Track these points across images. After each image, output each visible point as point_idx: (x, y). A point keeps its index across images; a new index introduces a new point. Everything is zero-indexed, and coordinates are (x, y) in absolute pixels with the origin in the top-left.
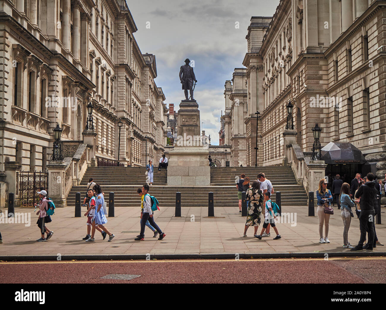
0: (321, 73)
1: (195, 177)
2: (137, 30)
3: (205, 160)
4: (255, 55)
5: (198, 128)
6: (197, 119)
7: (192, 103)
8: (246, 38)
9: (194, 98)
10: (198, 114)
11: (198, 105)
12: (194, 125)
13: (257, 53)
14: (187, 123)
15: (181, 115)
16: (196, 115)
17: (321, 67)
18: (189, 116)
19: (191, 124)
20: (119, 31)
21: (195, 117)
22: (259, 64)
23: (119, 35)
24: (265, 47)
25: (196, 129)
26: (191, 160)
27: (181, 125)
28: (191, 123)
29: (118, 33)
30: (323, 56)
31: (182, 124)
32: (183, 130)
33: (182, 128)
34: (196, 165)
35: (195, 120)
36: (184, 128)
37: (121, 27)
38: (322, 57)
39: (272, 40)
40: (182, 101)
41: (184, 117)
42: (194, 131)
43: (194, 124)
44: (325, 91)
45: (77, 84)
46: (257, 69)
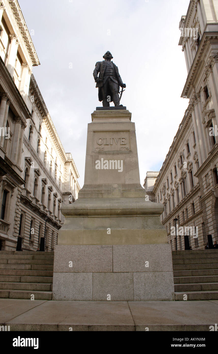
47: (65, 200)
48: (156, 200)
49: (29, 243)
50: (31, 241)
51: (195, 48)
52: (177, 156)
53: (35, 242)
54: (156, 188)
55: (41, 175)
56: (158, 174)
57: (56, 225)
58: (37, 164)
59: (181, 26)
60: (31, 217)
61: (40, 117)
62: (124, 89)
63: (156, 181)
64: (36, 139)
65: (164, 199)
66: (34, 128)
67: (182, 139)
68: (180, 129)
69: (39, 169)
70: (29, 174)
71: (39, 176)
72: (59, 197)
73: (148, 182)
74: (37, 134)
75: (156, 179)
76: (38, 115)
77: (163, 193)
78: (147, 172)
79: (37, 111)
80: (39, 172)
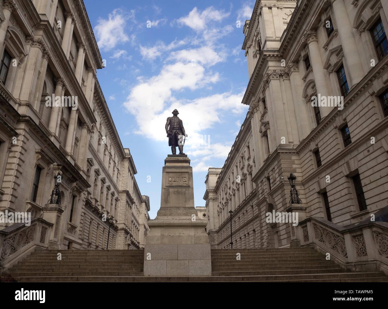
0: (294, 166)
1: (187, 262)
2: (137, 173)
3: (202, 234)
4: (212, 191)
5: (190, 189)
6: (189, 178)
7: (181, 158)
8: (205, 183)
9: (184, 152)
10: (190, 172)
11: (190, 160)
12: (185, 187)
13: (213, 190)
14: (174, 184)
15: (167, 172)
16: (188, 172)
17: (294, 162)
18: (178, 174)
19: (180, 185)
20: (124, 169)
21: (187, 175)
22: (215, 197)
23: (123, 171)
24: (219, 184)
25: (187, 192)
26: (182, 235)
27: (166, 186)
28: (181, 183)
29: (123, 170)
30: (296, 151)
31: (168, 185)
32: (169, 192)
33: (168, 190)
34: (189, 243)
35: (186, 179)
36: (171, 190)
37: (125, 166)
38: (294, 152)
39: (225, 177)
40: (169, 156)
41: (171, 175)
42: (185, 193)
43: (185, 185)
44: (301, 182)
45: (60, 167)
46: (214, 200)
47: (122, 198)
48: (218, 198)
49: (87, 245)
50: (89, 243)
51: (256, 57)
52: (238, 156)
53: (93, 244)
54: (218, 187)
55: (100, 175)
56: (220, 170)
57: (112, 226)
58: (97, 163)
59: (245, 30)
60: (90, 218)
61: (100, 116)
62: (186, 138)
63: (218, 178)
64: (97, 139)
65: (226, 198)
66: (95, 128)
67: (244, 141)
68: (242, 130)
69: (99, 169)
70: (90, 175)
71: (99, 175)
72: (116, 195)
73: (210, 179)
74: (98, 133)
75: (219, 175)
76: (99, 113)
77: (224, 192)
78: (209, 168)
79: (98, 110)
80: (99, 172)
